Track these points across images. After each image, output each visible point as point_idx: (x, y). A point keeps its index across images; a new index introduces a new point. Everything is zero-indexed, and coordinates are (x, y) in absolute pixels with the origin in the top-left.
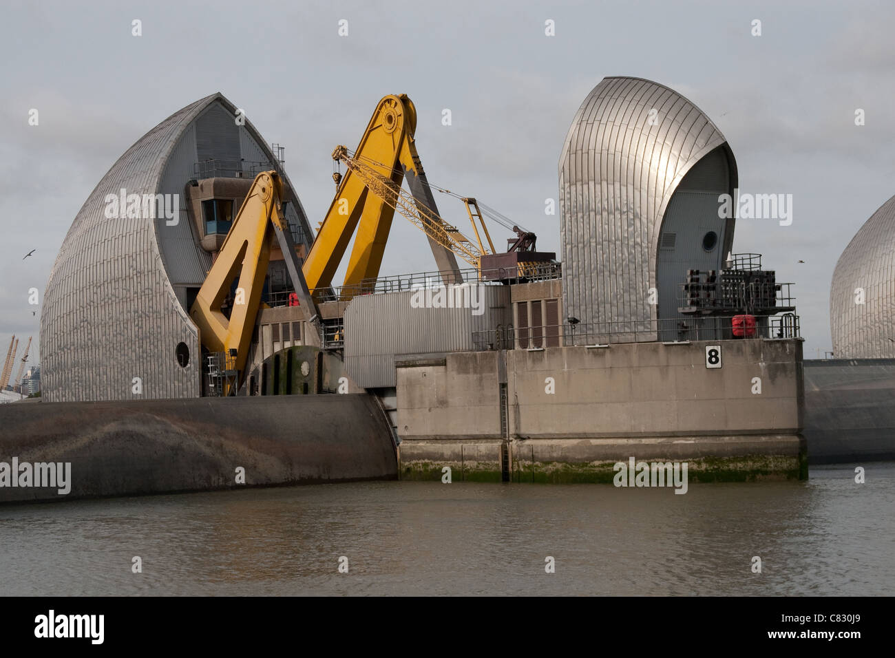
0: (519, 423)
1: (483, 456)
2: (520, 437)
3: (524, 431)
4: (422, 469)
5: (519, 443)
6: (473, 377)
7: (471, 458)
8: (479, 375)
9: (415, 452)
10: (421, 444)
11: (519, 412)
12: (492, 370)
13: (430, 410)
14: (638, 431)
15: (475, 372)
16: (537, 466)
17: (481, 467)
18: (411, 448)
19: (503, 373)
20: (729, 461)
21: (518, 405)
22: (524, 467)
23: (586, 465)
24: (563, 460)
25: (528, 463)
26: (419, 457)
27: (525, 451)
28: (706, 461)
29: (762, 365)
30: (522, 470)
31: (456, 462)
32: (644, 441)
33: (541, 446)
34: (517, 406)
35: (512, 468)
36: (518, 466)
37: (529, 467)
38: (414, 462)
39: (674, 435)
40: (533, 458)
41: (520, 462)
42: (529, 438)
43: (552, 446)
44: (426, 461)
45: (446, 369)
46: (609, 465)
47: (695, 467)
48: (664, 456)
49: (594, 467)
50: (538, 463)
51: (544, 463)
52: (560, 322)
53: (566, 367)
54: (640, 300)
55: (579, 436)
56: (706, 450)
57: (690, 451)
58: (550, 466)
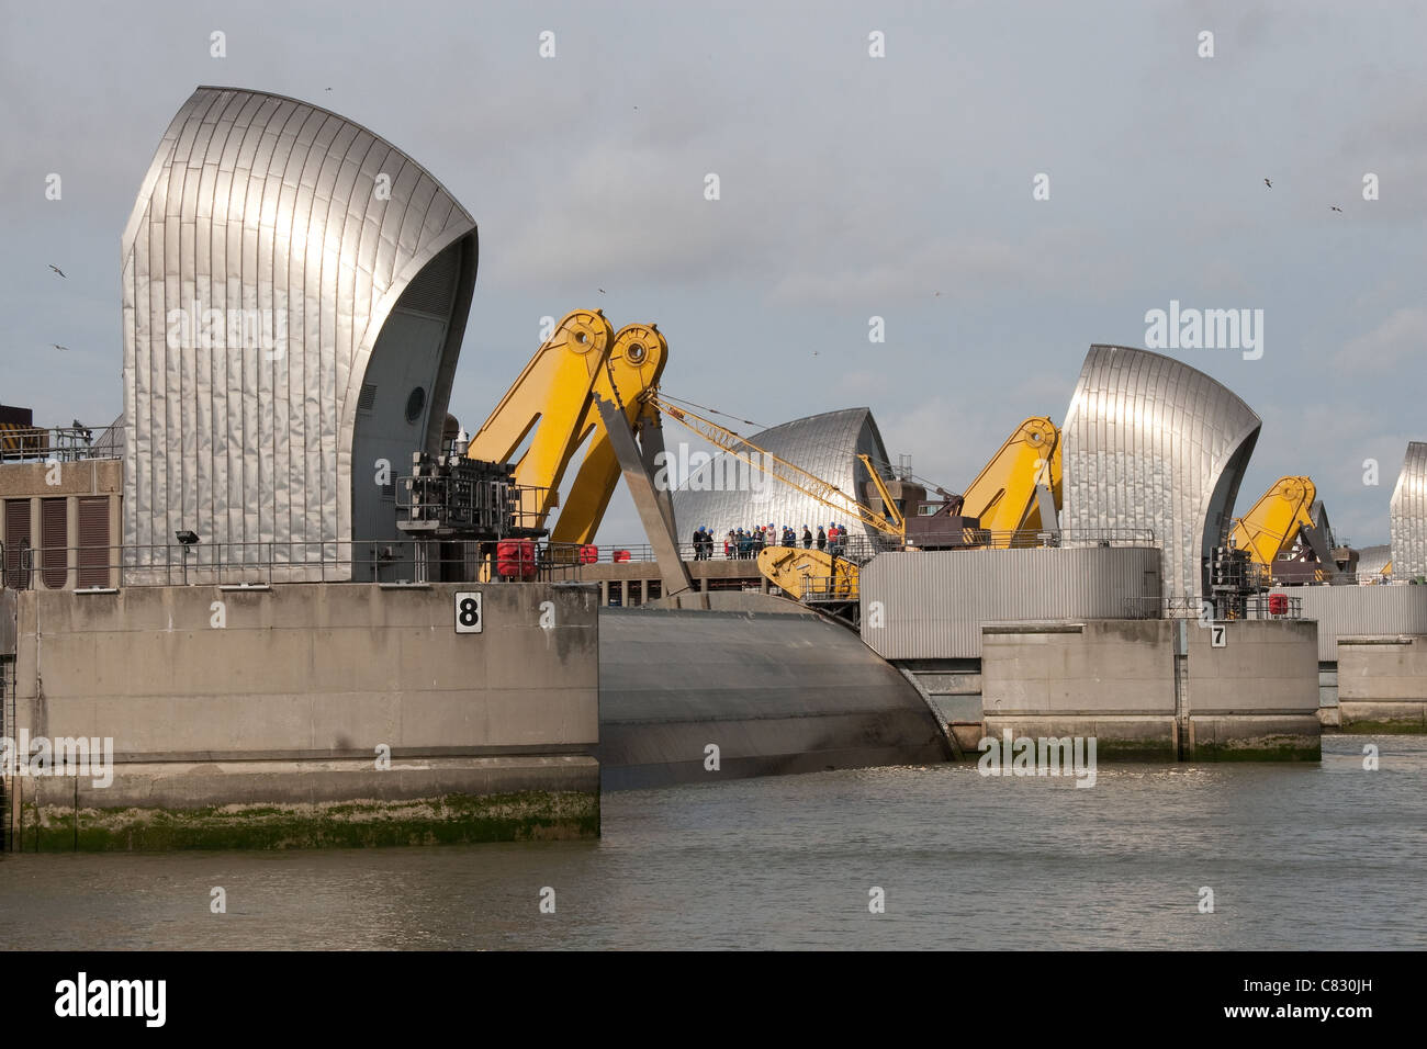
16: (86, 816)
19: (7, 635)
21: (41, 696)
22: (53, 818)
23: (209, 812)
25: (63, 810)
27: (55, 787)
28: (449, 803)
30: (47, 825)
32: (331, 766)
34: (39, 702)
35: (20, 821)
36: (37, 817)
37: (65, 818)
40: (77, 802)
41: (41, 811)
43: (126, 779)
46: (261, 812)
47: (429, 813)
48: (372, 793)
49: (228, 816)
50: (90, 811)
51: (104, 809)
52: (114, 541)
53: (170, 625)
54: (315, 503)
55: (192, 758)
56: (450, 783)
57: (422, 784)
58: (121, 817)
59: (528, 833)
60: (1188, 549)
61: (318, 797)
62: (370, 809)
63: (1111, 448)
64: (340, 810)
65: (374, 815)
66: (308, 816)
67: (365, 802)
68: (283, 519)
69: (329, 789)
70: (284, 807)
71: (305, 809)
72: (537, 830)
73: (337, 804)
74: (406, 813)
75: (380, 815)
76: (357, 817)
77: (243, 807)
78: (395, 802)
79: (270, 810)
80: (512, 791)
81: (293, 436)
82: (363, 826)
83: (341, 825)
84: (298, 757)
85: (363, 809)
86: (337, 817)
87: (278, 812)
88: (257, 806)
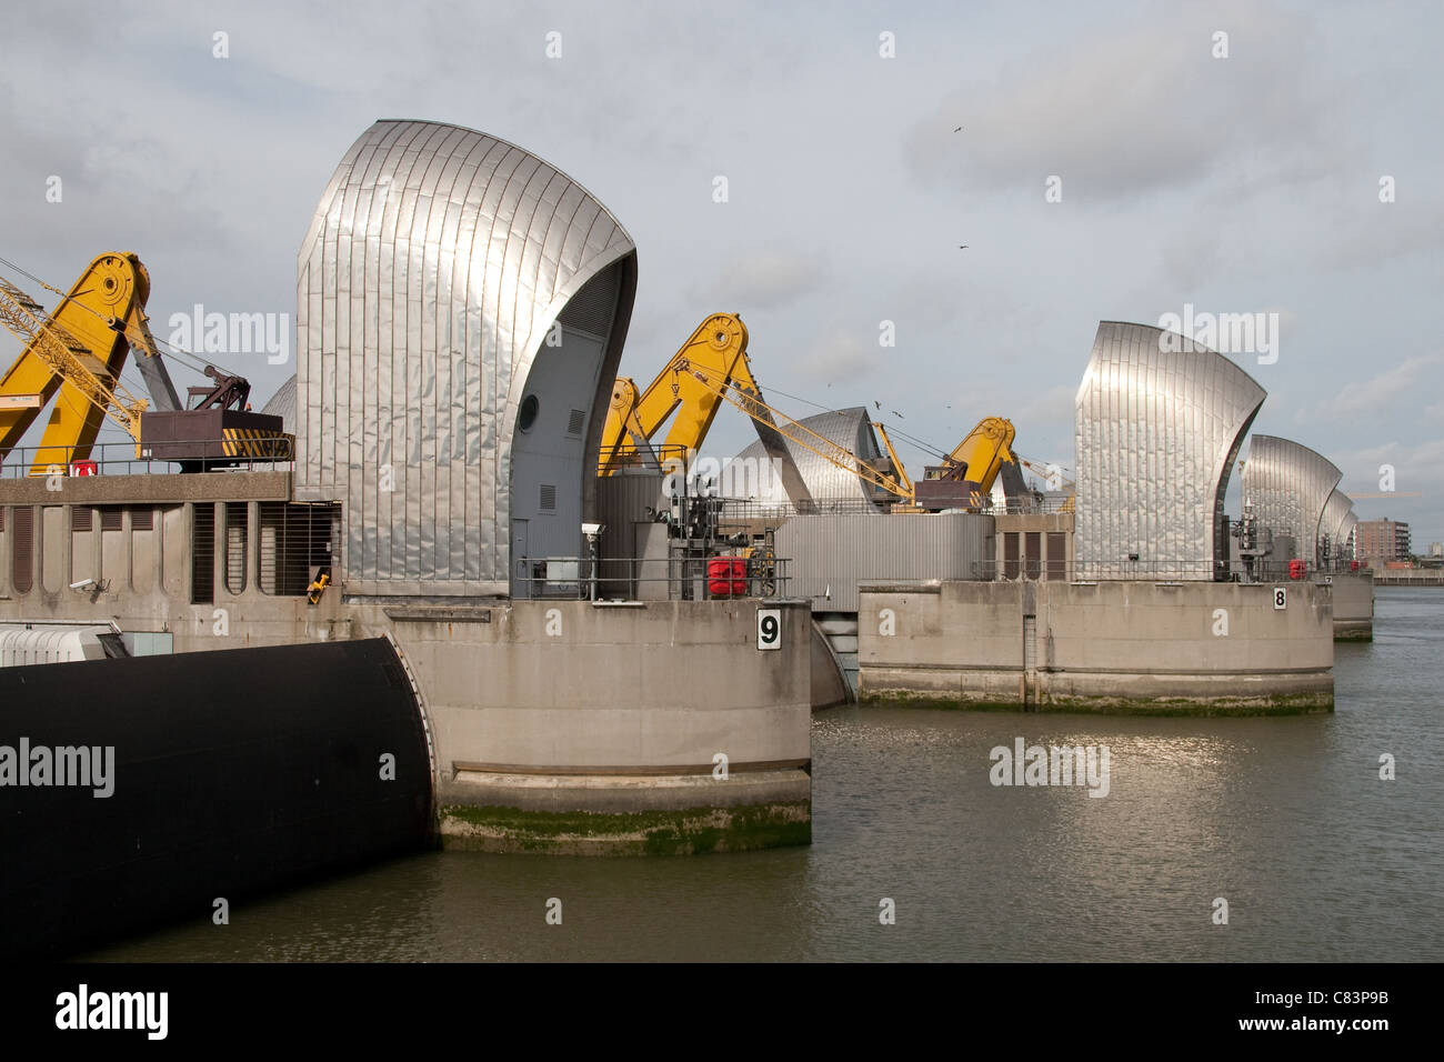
0: (1053, 655)
1: (995, 687)
2: (1050, 670)
3: (1058, 663)
4: (896, 698)
5: (1049, 675)
6: (981, 607)
7: (974, 689)
8: (992, 606)
9: (887, 680)
10: (894, 672)
11: (1053, 644)
12: (1013, 600)
13: (912, 638)
14: (1210, 668)
15: (986, 601)
16: (1079, 700)
17: (991, 698)
18: (879, 675)
19: (1030, 604)
20: (1291, 698)
21: (1051, 637)
22: (1059, 700)
23: (1151, 700)
24: (1122, 695)
25: (1068, 696)
26: (892, 685)
27: (1062, 684)
28: (1272, 698)
29: (1314, 606)
30: (1055, 703)
31: (951, 692)
32: (1215, 678)
33: (1086, 680)
34: (1049, 640)
35: (1040, 700)
36: (1050, 699)
37: (1065, 700)
38: (884, 690)
39: (1243, 673)
40: (1073, 692)
41: (1052, 696)
42: (1063, 671)
43: (1103, 681)
44: (904, 689)
45: (940, 599)
46: (1178, 701)
47: (1263, 703)
48: (1235, 693)
49: (1160, 702)
50: (1081, 697)
51: (1089, 697)
52: (1068, 558)
53: (1127, 601)
54: (1191, 539)
55: (1139, 672)
56: (1272, 687)
57: (1258, 688)
58: (1099, 701)
59: (1307, 713)
60: (1309, 538)
61: (1208, 694)
62: (1235, 701)
63: (1268, 486)
64: (1219, 701)
65: (1236, 704)
66: (1203, 704)
67: (1232, 697)
68: (1171, 547)
69: (1213, 690)
70: (1191, 699)
71: (1201, 700)
72: (1310, 711)
73: (1218, 698)
74: (1252, 703)
75: (1239, 704)
76: (1228, 705)
77: (1168, 698)
78: (1246, 698)
79: (1183, 701)
80: (1300, 692)
81: (1177, 505)
82: (1231, 709)
83: (1220, 708)
84: (1196, 673)
85: (1230, 701)
86: (1218, 705)
87: (1187, 701)
88: (1176, 698)
